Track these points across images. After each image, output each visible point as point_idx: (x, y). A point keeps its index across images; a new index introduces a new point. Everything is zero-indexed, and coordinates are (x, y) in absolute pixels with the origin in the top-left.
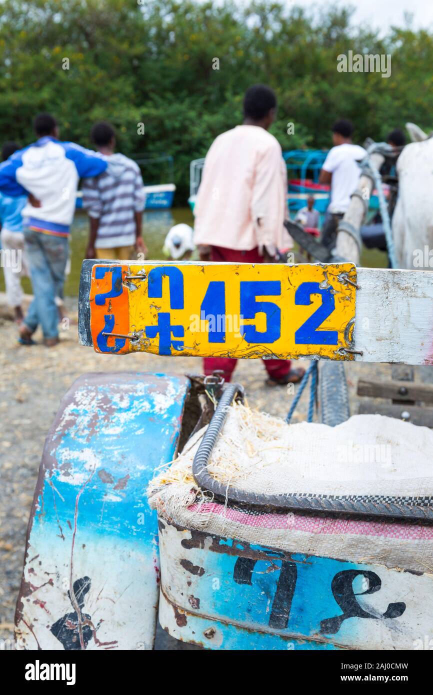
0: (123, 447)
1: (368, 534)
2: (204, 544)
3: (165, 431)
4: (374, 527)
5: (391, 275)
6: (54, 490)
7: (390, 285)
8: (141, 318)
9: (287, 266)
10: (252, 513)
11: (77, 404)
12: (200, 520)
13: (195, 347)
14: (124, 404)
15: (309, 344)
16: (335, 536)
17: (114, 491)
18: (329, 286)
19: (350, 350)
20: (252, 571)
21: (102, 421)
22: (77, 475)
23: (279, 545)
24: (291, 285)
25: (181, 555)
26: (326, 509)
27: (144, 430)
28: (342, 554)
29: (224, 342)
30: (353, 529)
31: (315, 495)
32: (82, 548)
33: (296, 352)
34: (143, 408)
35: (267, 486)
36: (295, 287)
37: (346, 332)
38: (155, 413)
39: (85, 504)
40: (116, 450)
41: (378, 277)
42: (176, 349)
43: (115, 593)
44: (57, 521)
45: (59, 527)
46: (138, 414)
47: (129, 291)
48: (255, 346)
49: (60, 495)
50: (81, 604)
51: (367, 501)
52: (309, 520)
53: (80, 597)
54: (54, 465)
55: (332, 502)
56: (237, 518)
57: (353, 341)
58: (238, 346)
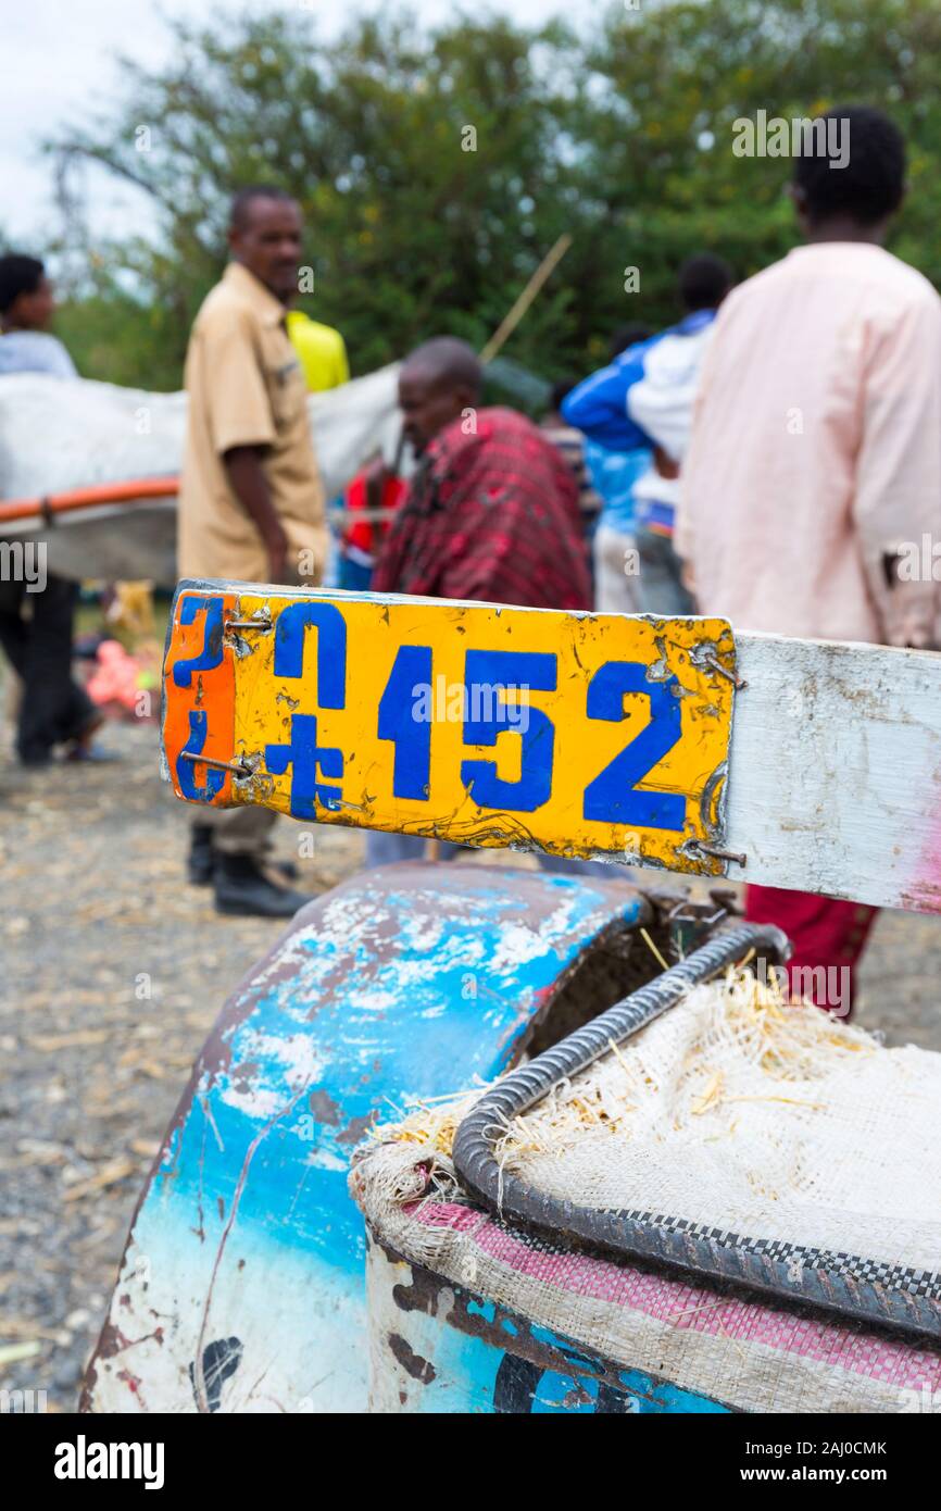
0: (385, 1042)
1: (802, 1352)
2: (437, 1305)
3: (493, 1017)
4: (821, 1336)
5: (825, 656)
6: (209, 1122)
7: (820, 682)
8: (258, 724)
9: (572, 617)
10: (539, 1246)
11: (320, 929)
12: (422, 1243)
13: (364, 805)
14: (423, 943)
15: (618, 822)
16: (724, 1344)
17: (335, 1145)
18: (670, 676)
19: (712, 850)
20: (532, 1395)
21: (359, 975)
22: (264, 1095)
23: (596, 1341)
24: (580, 666)
25: (391, 1321)
26: (697, 1267)
27: (447, 1009)
28: (739, 1394)
29: (425, 798)
30: (767, 1333)
31: (693, 1226)
32: (237, 1269)
33: (585, 840)
34: (465, 957)
35: (587, 1183)
36: (588, 671)
37: (705, 798)
38: (487, 970)
39: (265, 1164)
40: (366, 1047)
41: (793, 659)
42: (326, 806)
43: (290, 1389)
44: (196, 1194)
45: (199, 1209)
46: (446, 969)
47: (235, 658)
48: (492, 817)
49: (217, 1134)
50: (213, 1401)
51: (815, 1264)
52: (666, 1289)
53: (215, 1384)
54: (222, 1063)
55: (715, 1249)
56: (505, 1252)
57: (718, 825)
58: (456, 811)
